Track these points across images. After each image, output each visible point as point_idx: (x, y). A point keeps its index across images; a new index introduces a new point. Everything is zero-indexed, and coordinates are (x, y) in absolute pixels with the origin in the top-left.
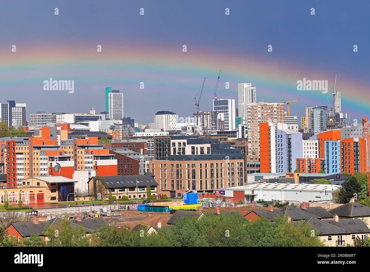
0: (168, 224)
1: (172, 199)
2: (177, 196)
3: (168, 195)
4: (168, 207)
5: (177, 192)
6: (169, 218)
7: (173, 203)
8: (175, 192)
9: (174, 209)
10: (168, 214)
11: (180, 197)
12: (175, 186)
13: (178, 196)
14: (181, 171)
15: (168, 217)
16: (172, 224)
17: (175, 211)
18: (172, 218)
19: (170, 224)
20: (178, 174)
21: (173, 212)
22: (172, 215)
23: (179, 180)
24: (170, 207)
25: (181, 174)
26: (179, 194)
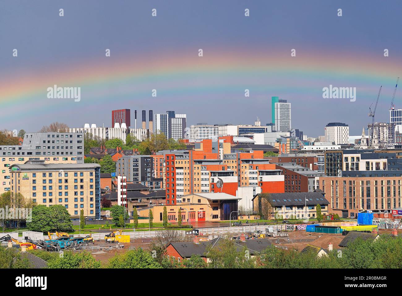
0: (340, 246)
1: (344, 220)
2: (349, 216)
3: (340, 214)
4: (340, 227)
5: (350, 211)
6: (341, 240)
7: (345, 223)
8: (347, 211)
9: (346, 230)
10: (340, 235)
11: (353, 217)
12: (348, 205)
13: (351, 216)
14: (354, 189)
15: (340, 239)
16: (345, 247)
17: (347, 232)
18: (344, 240)
19: (343, 246)
20: (351, 192)
21: (345, 233)
22: (345, 236)
23: (353, 198)
24: (342, 228)
25: (354, 192)
26: (352, 214)
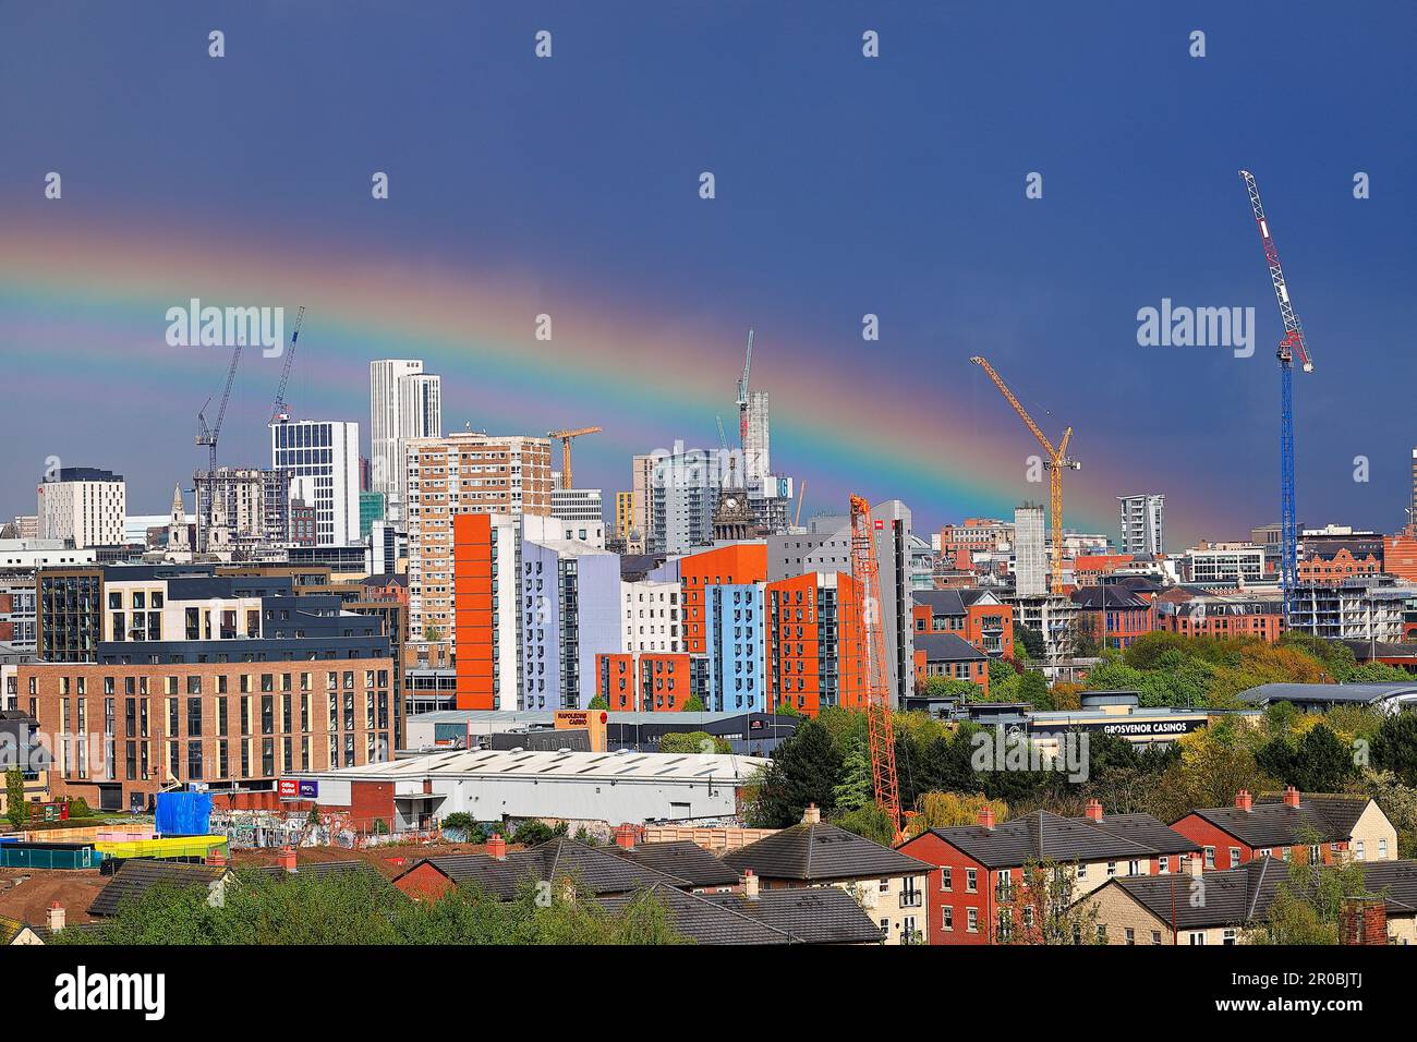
0: (92, 914)
1: (107, 818)
2: (126, 806)
3: (94, 798)
4: (92, 846)
5: (129, 788)
6: (95, 894)
7: (111, 830)
8: (118, 787)
9: (115, 854)
10: (92, 875)
11: (139, 809)
12: (122, 764)
13: (133, 803)
14: (144, 707)
15: (91, 886)
16: (109, 915)
17: (119, 862)
18: (107, 891)
19: (100, 915)
20: (131, 718)
21: (110, 865)
22: (109, 879)
23: (138, 740)
24: (98, 848)
25: (144, 718)
26: (137, 798)
